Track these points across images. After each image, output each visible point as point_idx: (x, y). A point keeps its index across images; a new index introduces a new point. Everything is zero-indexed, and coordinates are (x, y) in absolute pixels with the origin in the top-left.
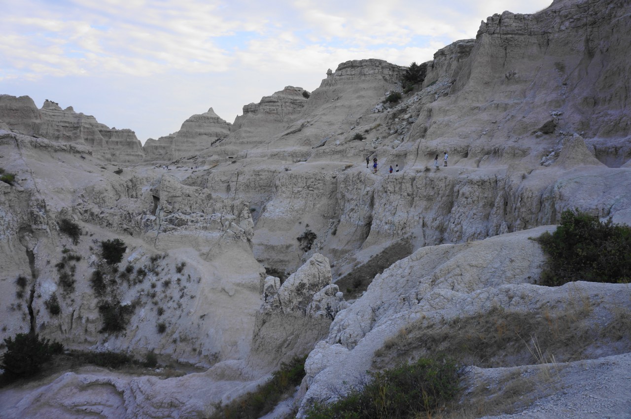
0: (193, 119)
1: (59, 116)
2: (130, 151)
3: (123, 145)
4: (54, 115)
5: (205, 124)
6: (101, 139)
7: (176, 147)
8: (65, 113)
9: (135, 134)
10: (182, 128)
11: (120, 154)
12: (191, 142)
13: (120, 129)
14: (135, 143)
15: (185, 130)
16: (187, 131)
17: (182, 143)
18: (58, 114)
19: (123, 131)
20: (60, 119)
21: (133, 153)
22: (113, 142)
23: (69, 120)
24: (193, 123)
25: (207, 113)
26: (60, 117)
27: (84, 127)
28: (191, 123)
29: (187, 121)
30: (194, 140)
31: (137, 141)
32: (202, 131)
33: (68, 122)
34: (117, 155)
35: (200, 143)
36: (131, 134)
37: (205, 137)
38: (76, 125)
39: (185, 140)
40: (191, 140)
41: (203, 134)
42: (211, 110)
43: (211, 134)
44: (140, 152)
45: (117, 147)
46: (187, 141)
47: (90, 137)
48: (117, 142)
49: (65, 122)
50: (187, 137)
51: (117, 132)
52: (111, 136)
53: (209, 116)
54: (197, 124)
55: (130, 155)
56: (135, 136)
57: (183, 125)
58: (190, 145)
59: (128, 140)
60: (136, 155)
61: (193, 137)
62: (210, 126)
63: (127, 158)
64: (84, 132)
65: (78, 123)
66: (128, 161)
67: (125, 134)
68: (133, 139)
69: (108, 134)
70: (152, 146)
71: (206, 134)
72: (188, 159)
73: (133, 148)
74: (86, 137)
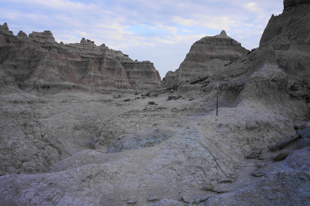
0: (204, 40)
1: (88, 49)
2: (148, 80)
3: (143, 75)
4: (84, 49)
5: (217, 47)
6: (121, 69)
7: (183, 72)
8: (93, 48)
9: (154, 65)
10: (191, 50)
11: (139, 83)
12: (201, 67)
13: (141, 61)
14: (153, 72)
15: (194, 52)
16: (196, 54)
17: (191, 67)
18: (87, 48)
19: (144, 63)
20: (88, 52)
21: (150, 82)
22: (134, 72)
23: (96, 53)
24: (204, 45)
25: (220, 35)
26: (89, 51)
27: (107, 58)
28: (201, 45)
29: (197, 43)
30: (204, 64)
31: (154, 71)
32: (214, 54)
33: (95, 55)
34: (137, 83)
35: (212, 67)
36: (150, 65)
37: (217, 60)
38: (101, 57)
39: (195, 64)
40: (201, 64)
41: (215, 58)
42: (223, 32)
43: (224, 57)
44: (157, 80)
45: (137, 76)
46: (197, 66)
47: (111, 67)
48: (138, 72)
49: (92, 54)
50: (196, 61)
51: (138, 63)
52: (133, 67)
53: (221, 37)
54: (208, 46)
55: (148, 83)
56: (153, 67)
57: (192, 47)
58: (200, 69)
59: (147, 70)
60: (153, 84)
61: (203, 61)
62: (223, 49)
63: (145, 85)
64: (107, 63)
65: (103, 55)
66: (145, 89)
67: (145, 65)
68: (151, 69)
69: (131, 65)
70: (170, 76)
71: (218, 58)
72: (192, 83)
73: (150, 77)
74: (108, 67)
